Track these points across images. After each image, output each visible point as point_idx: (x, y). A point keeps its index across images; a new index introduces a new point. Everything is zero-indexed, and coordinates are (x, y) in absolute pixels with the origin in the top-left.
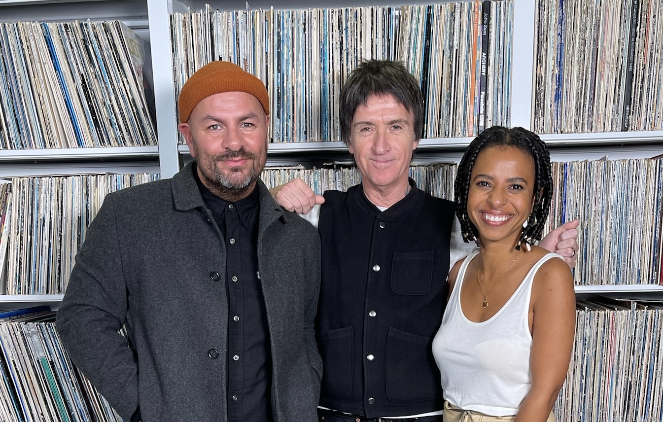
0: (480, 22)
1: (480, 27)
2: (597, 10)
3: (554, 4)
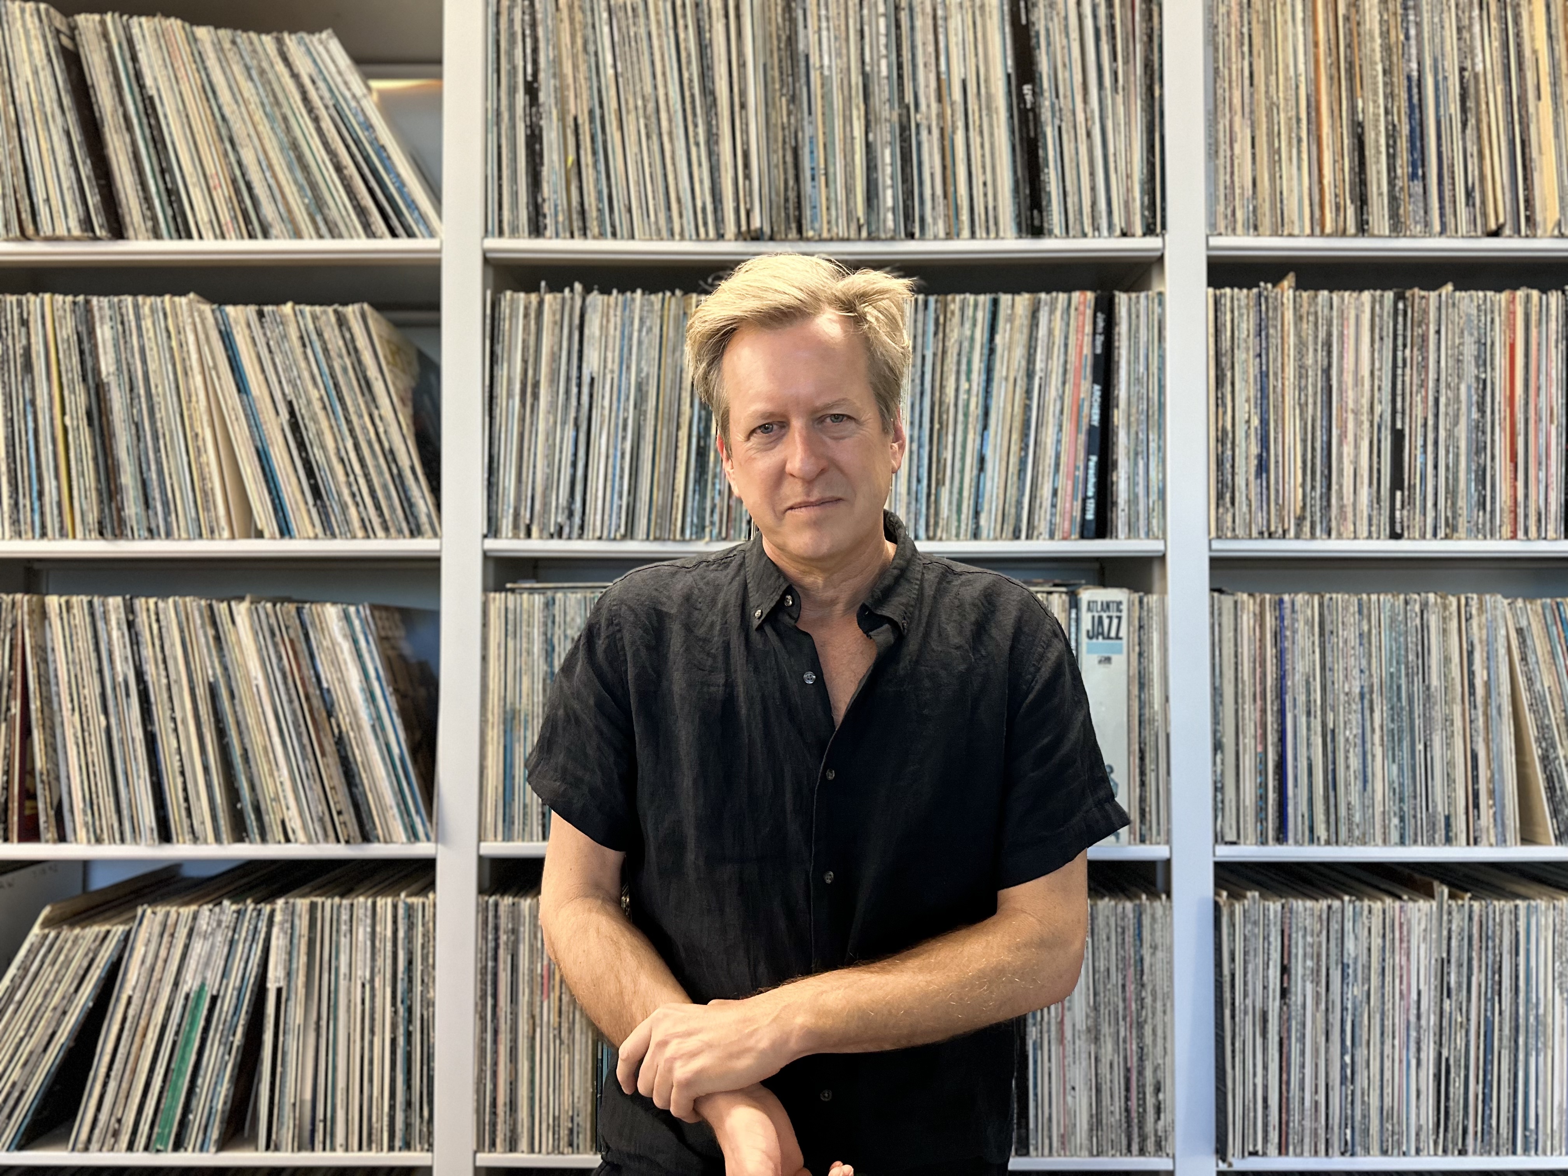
3: (1243, 302)
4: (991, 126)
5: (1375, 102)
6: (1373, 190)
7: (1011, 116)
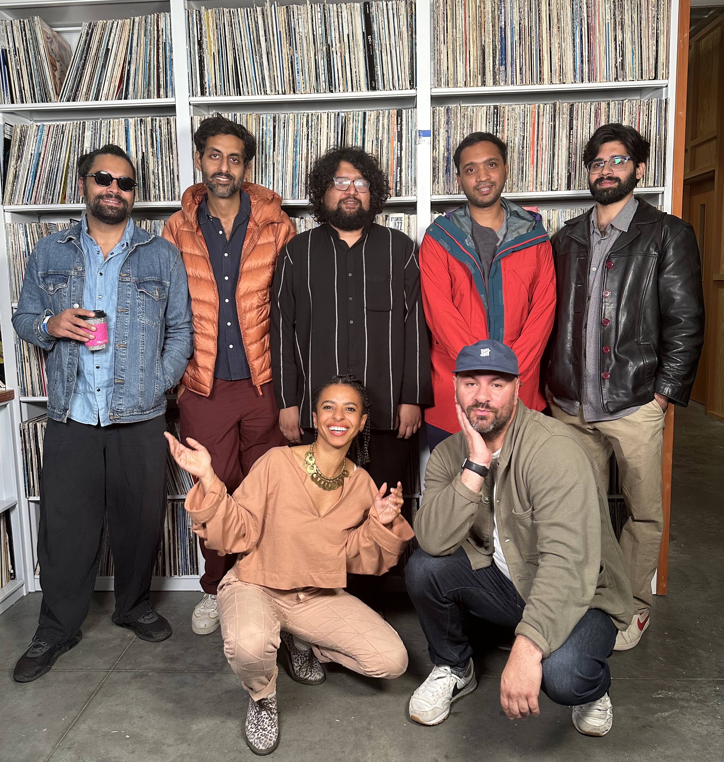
0: (396, 123)
1: (395, 126)
2: (471, 116)
3: (443, 111)
4: (358, 51)
5: (489, 37)
6: (487, 70)
7: (365, 47)
